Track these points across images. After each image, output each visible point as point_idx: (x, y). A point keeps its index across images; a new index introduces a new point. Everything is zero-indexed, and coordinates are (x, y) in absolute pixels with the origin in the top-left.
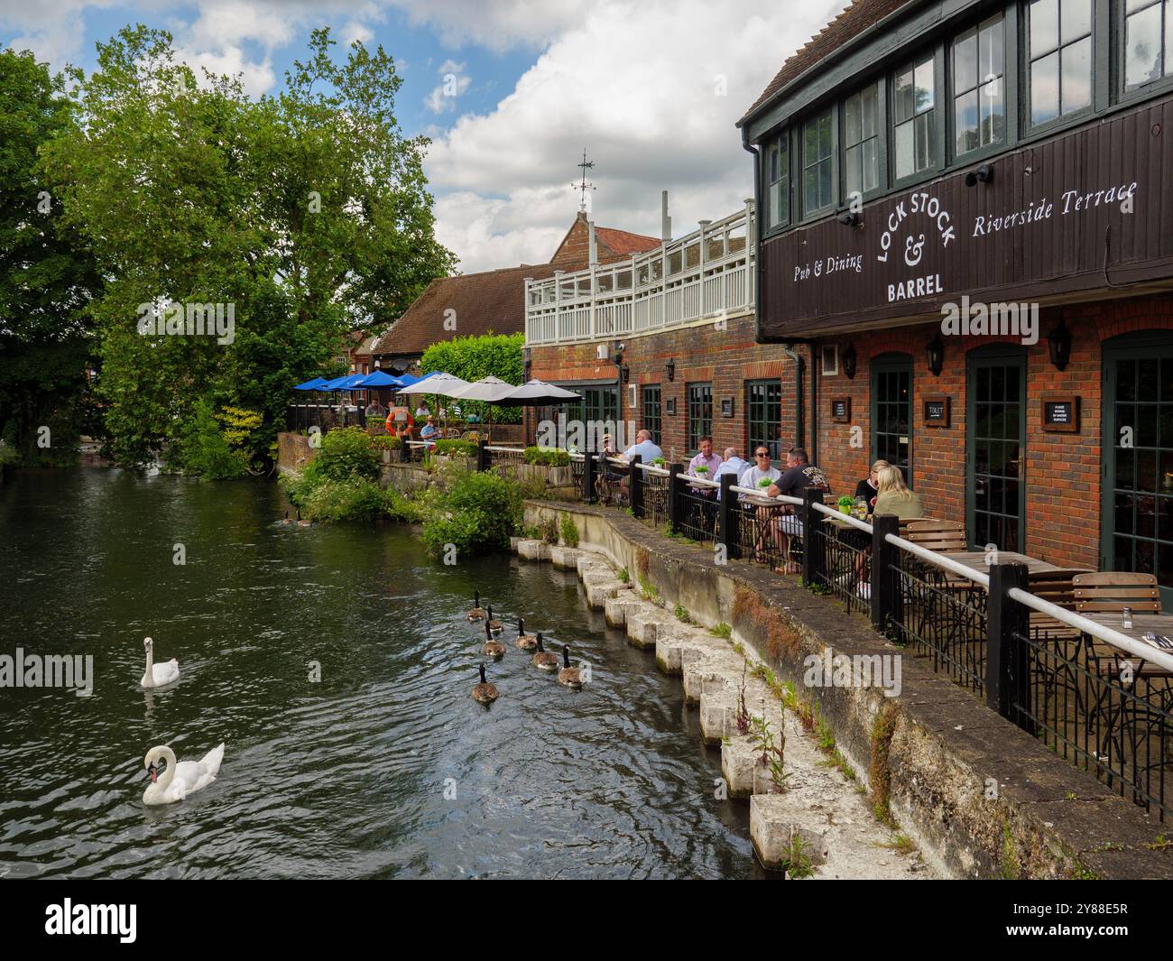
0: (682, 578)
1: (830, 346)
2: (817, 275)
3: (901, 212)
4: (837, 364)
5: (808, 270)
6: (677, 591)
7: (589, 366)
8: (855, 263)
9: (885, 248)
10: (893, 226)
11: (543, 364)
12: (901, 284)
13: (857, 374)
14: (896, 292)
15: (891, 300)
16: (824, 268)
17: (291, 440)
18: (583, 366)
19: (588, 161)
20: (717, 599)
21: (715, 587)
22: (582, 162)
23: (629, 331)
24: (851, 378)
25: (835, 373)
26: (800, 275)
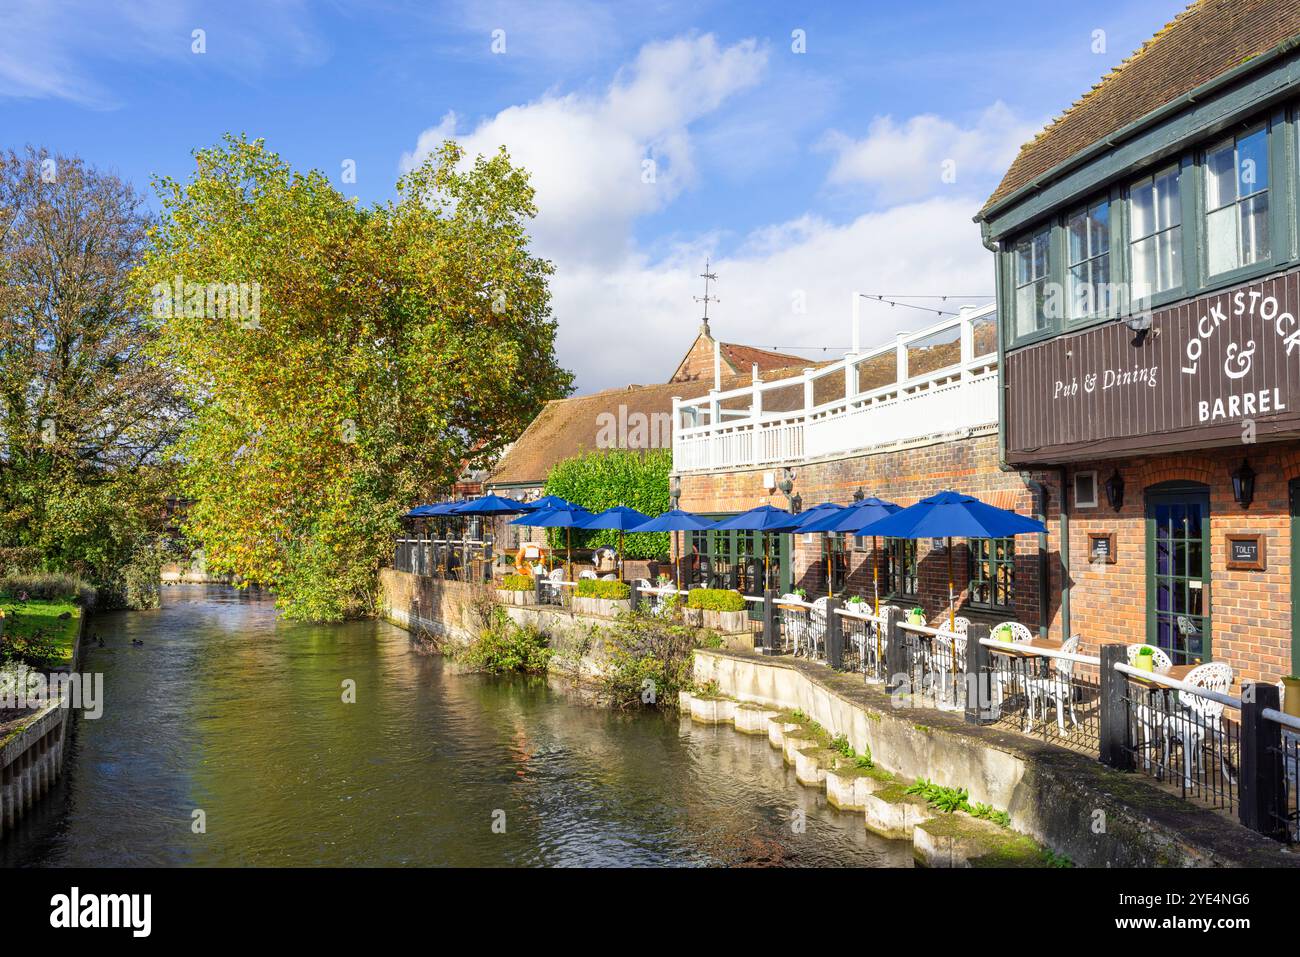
0: (932, 748)
1: (1086, 473)
2: (1089, 391)
3: (1217, 314)
4: (1095, 494)
5: (1075, 385)
6: (926, 763)
7: (752, 496)
8: (1148, 376)
9: (1192, 357)
10: (1205, 331)
11: (695, 494)
12: (1219, 402)
13: (1125, 506)
14: (1210, 410)
15: (1202, 419)
16: (1100, 382)
17: (402, 578)
18: (745, 496)
19: (711, 273)
20: (984, 776)
21: (980, 762)
22: (704, 272)
23: (801, 457)
24: (1117, 511)
25: (1095, 504)
26: (1063, 390)
